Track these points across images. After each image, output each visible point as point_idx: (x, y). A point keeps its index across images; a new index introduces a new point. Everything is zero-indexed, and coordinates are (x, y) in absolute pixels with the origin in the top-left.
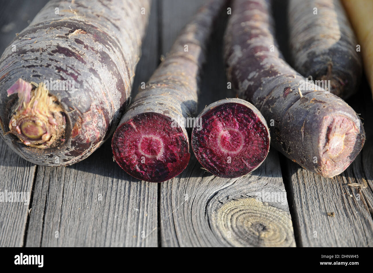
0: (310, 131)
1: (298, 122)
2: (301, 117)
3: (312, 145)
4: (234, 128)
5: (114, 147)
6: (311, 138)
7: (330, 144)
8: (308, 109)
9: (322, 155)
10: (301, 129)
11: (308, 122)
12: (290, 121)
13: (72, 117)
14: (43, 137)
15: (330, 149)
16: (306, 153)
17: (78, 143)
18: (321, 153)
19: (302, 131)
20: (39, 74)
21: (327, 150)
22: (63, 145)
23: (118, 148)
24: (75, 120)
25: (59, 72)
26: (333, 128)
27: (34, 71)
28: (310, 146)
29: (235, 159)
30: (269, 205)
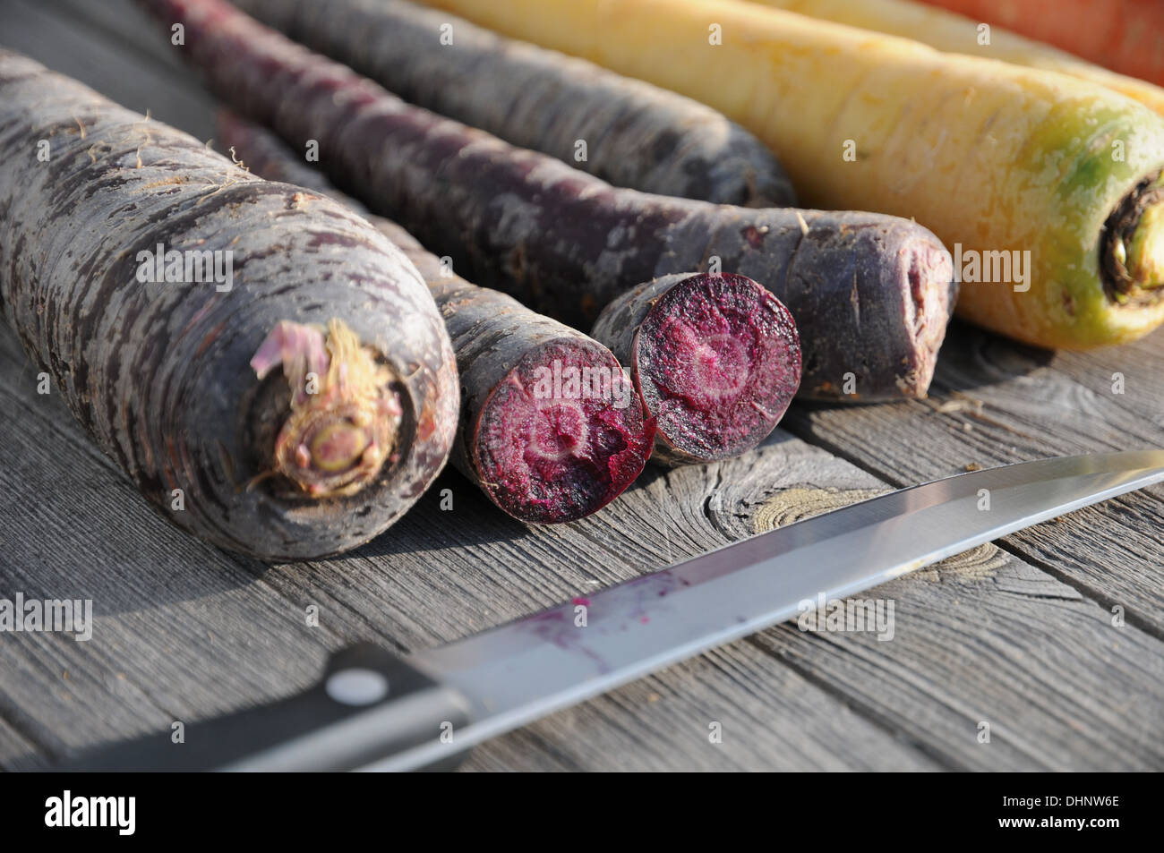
0: (875, 293)
1: (838, 283)
2: (841, 270)
3: (888, 324)
4: (721, 332)
5: (482, 454)
6: (882, 307)
7: (926, 309)
8: (850, 247)
9: (916, 341)
10: (850, 297)
11: (865, 273)
12: (814, 290)
13: (417, 389)
14: (367, 457)
15: (927, 321)
16: (870, 349)
17: (431, 456)
18: (913, 336)
19: (854, 299)
20: (315, 300)
21: (922, 326)
22: (396, 472)
23: (490, 452)
24: (422, 394)
25: (359, 284)
26: (921, 272)
27: (299, 299)
28: (880, 329)
29: (739, 405)
30: (841, 490)
